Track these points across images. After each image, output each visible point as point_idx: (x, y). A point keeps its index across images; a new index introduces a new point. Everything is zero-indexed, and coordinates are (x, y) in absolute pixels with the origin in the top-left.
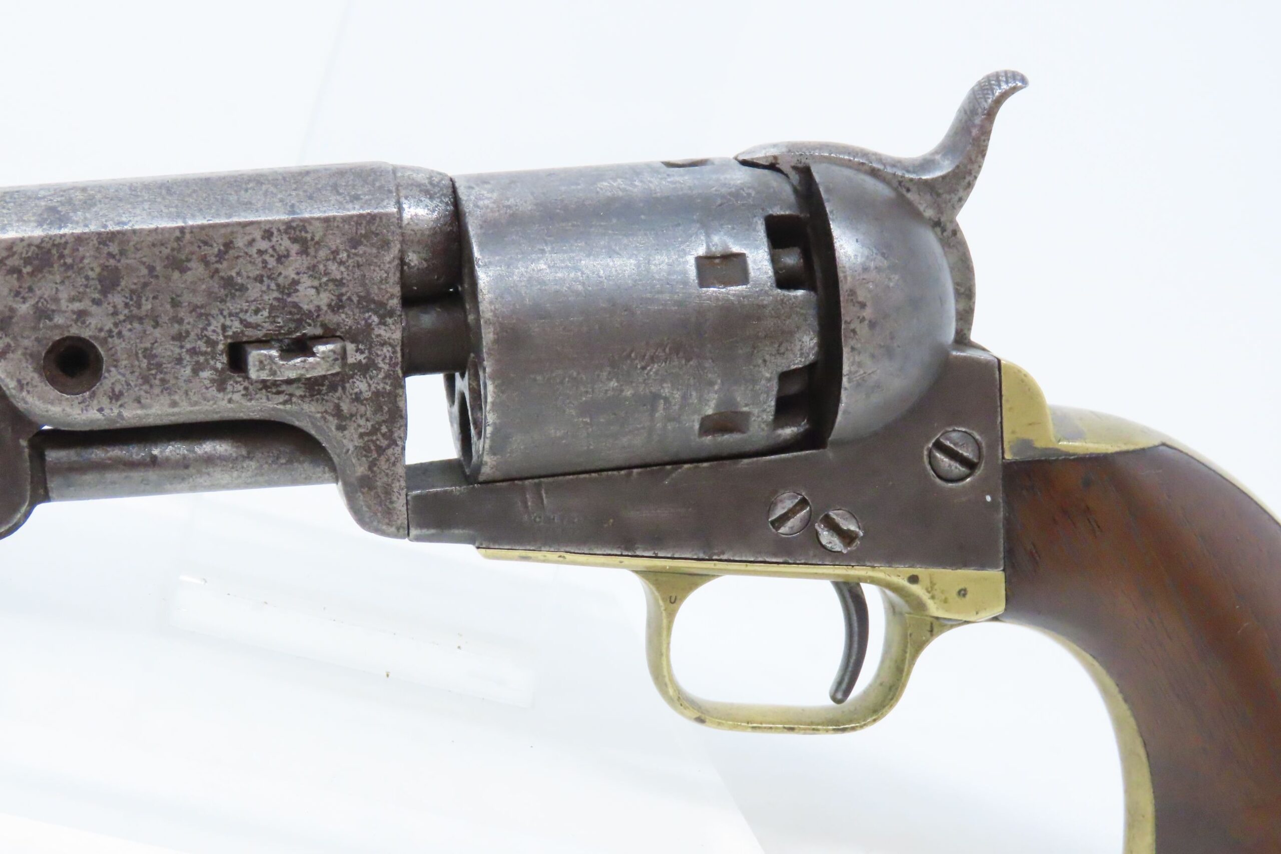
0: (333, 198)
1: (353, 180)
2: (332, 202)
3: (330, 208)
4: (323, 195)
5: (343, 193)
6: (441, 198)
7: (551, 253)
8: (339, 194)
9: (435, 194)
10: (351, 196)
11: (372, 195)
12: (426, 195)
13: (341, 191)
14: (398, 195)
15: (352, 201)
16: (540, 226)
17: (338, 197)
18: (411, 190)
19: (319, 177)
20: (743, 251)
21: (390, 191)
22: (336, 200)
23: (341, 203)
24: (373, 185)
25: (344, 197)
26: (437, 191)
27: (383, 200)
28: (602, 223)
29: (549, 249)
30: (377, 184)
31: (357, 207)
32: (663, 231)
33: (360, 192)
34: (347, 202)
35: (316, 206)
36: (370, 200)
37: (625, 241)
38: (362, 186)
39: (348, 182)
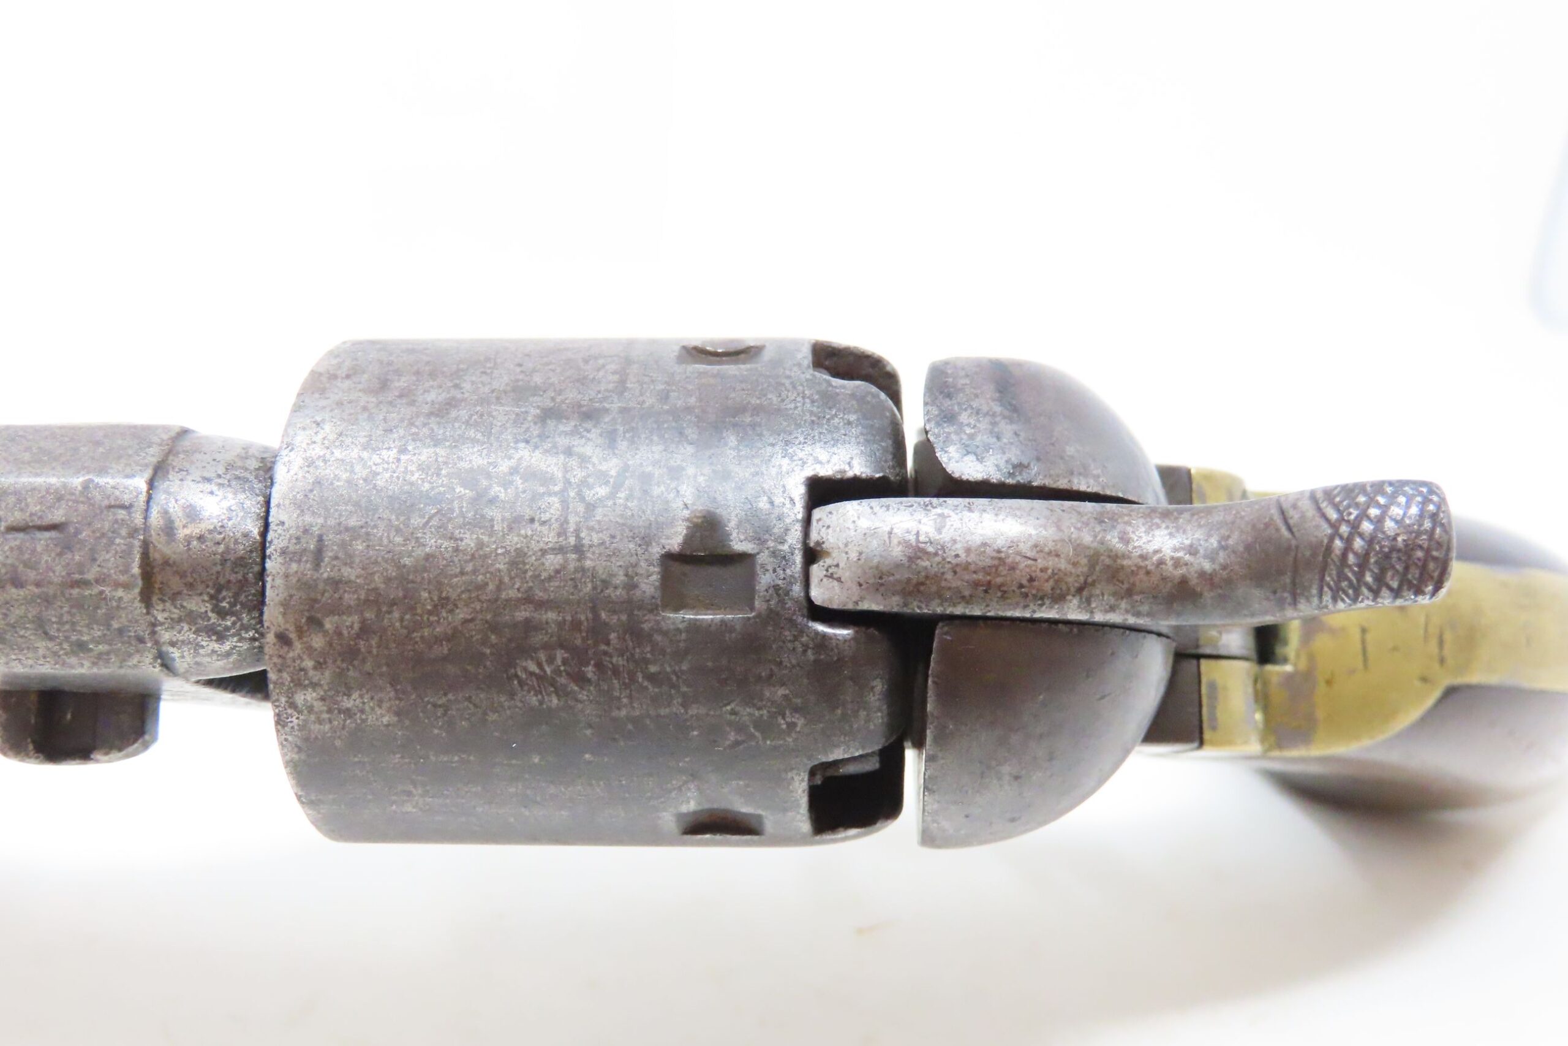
0: (42, 645)
1: (69, 612)
2: (41, 652)
3: (40, 662)
4: (22, 637)
5: (58, 637)
6: (240, 635)
7: (422, 796)
8: (51, 638)
9: (227, 629)
10: (71, 644)
11: (110, 645)
12: (209, 637)
13: (52, 633)
14: (157, 643)
15: (73, 653)
16: (402, 757)
17: (50, 645)
18: (179, 632)
19: (7, 603)
20: (760, 812)
21: (141, 640)
22: (48, 649)
23: (55, 654)
24: (108, 626)
25: (60, 644)
26: (229, 623)
27: (130, 655)
28: (514, 762)
29: (420, 791)
30: (115, 625)
31: (87, 664)
32: (620, 781)
33: (85, 638)
34: (66, 654)
35: (14, 657)
36: (108, 653)
37: (552, 790)
38: (89, 626)
39: (62, 615)
